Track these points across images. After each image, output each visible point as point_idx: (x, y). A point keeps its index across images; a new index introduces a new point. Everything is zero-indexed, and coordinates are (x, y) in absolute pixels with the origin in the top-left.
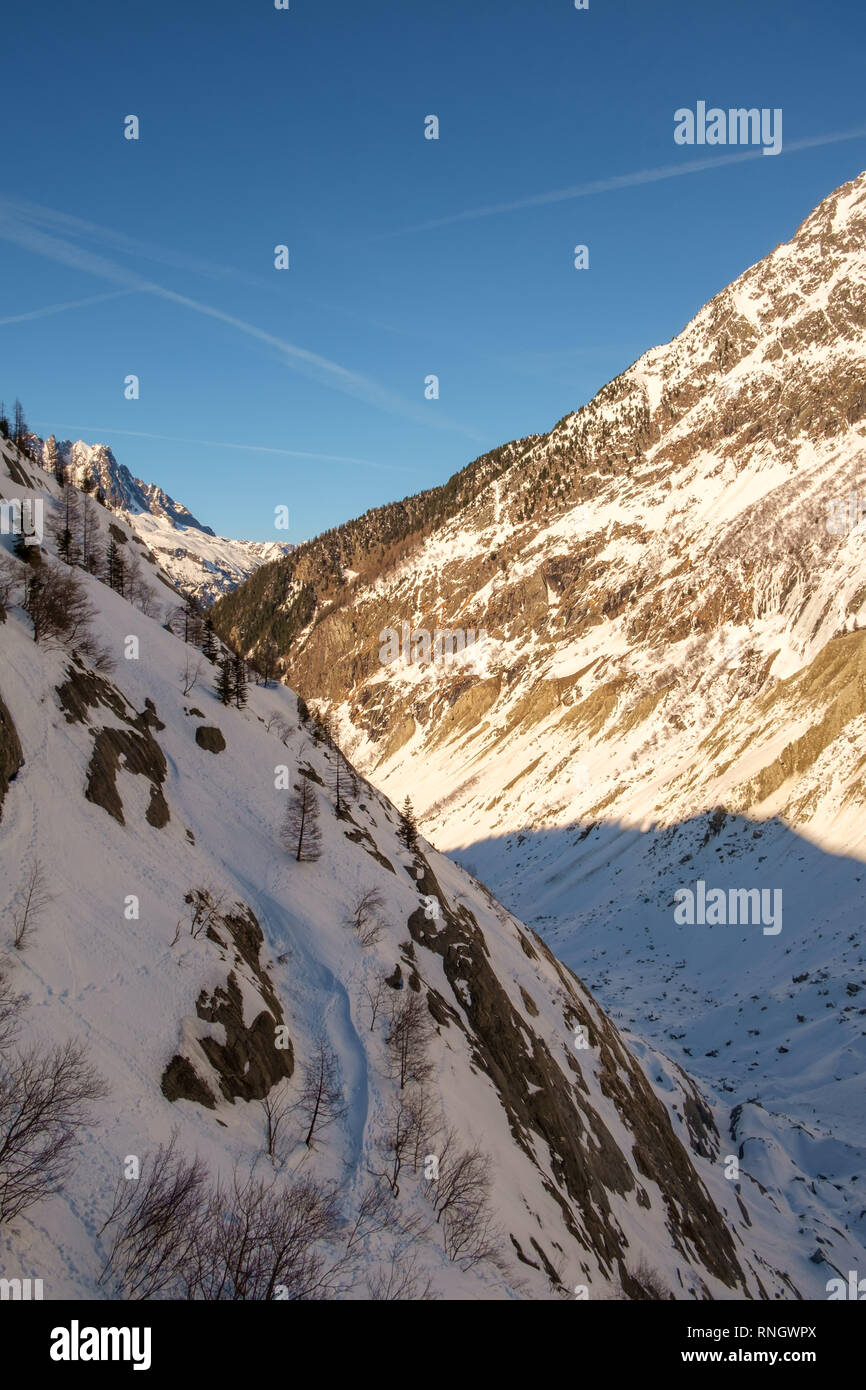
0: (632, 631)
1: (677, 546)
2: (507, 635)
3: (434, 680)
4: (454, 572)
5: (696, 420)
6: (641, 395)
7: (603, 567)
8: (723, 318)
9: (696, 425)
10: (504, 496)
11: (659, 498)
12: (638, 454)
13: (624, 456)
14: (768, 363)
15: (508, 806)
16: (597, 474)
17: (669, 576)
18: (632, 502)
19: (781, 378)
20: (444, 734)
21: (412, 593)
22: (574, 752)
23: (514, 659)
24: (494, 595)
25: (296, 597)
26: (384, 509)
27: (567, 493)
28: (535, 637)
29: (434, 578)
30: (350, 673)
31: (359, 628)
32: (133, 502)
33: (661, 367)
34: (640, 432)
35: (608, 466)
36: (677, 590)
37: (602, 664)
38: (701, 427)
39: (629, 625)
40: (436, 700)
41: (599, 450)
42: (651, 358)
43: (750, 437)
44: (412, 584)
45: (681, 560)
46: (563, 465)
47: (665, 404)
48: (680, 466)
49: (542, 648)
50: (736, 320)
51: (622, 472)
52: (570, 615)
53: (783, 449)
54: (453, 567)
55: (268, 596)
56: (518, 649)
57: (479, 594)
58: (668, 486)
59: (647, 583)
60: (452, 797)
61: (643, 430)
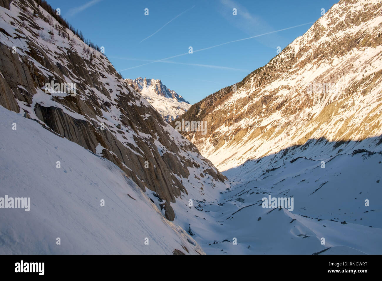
0: (283, 113)
1: (297, 90)
2: (251, 117)
3: (231, 130)
4: (239, 102)
5: (307, 55)
6: (292, 50)
7: (277, 97)
8: (317, 27)
9: (306, 57)
10: (254, 81)
11: (295, 78)
12: (290, 66)
13: (286, 67)
14: (328, 37)
15: (243, 158)
16: (279, 73)
17: (294, 98)
18: (287, 79)
19: (330, 41)
20: (232, 143)
21: (227, 108)
22: (262, 144)
23: (252, 123)
24: (249, 107)
25: (201, 113)
26: (226, 88)
27: (270, 78)
28: (258, 117)
29: (233, 104)
30: (211, 130)
31: (213, 118)
32: (167, 95)
33: (299, 42)
34: (291, 60)
35: (282, 70)
36: (295, 101)
37: (274, 122)
38: (308, 57)
39: (282, 111)
40: (231, 135)
41: (280, 66)
42: (297, 40)
43: (321, 59)
44: (228, 106)
45: (298, 93)
46: (270, 71)
47: (299, 52)
48: (301, 68)
49: (260, 120)
50: (320, 27)
51: (286, 72)
52: (268, 110)
53: (329, 61)
54: (239, 101)
55: (193, 113)
56: (254, 120)
57: (245, 107)
58: (297, 74)
59: (288, 100)
60: (230, 158)
61: (292, 60)
